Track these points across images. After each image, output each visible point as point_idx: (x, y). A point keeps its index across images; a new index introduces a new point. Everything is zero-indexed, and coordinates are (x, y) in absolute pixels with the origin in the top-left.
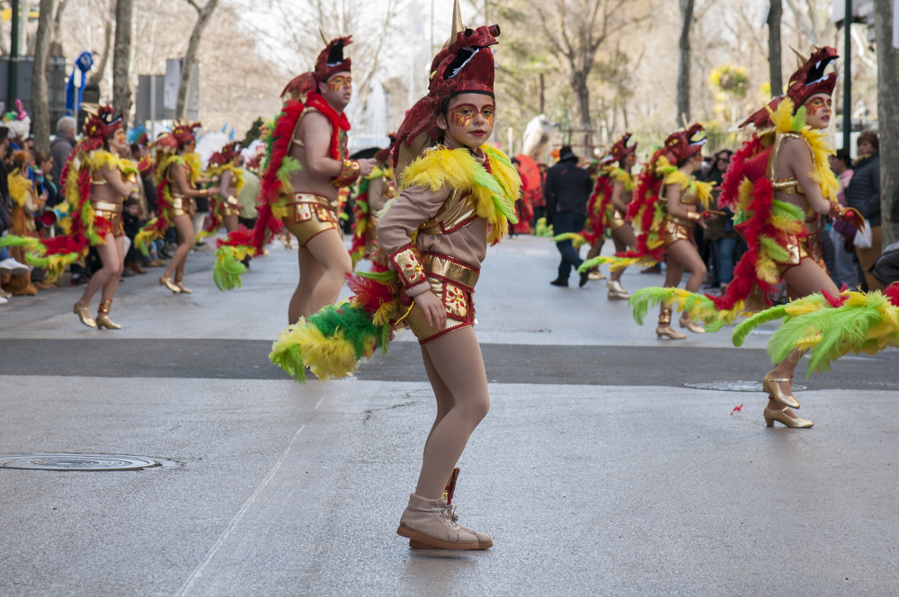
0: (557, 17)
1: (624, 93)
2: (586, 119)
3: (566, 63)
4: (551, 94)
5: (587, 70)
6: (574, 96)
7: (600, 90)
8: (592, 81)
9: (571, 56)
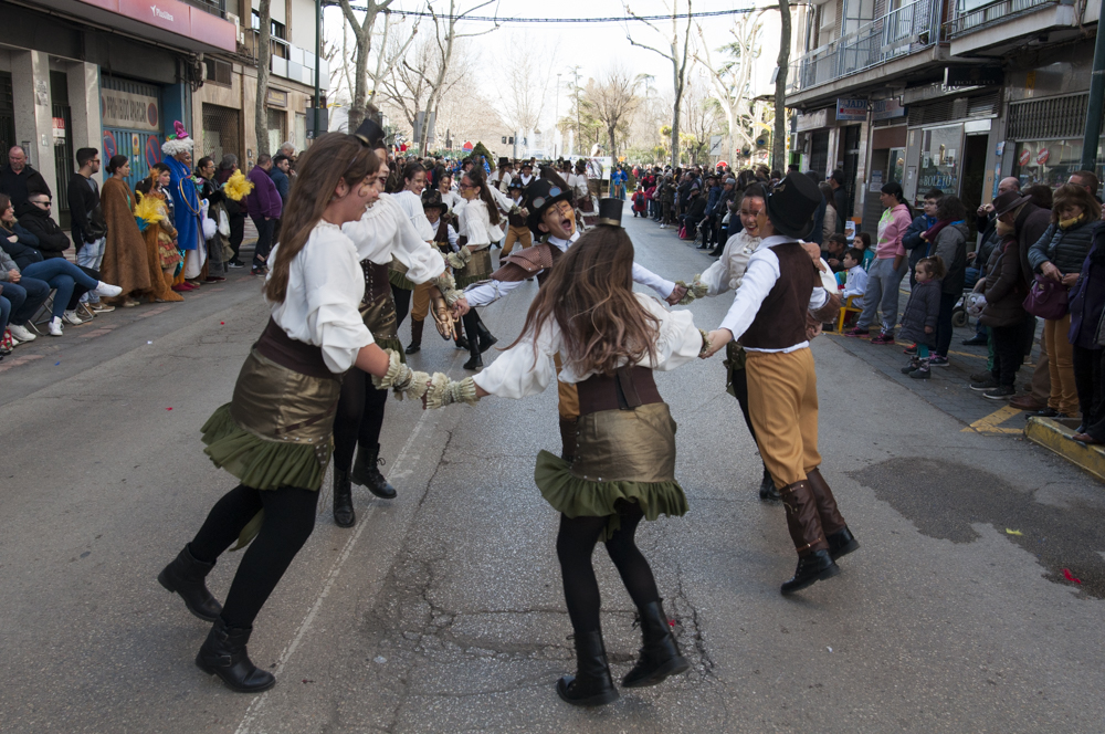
0: (603, 107)
1: (626, 135)
2: (613, 145)
3: (606, 123)
4: (600, 135)
5: (614, 126)
6: (609, 136)
7: (618, 135)
8: (616, 131)
9: (608, 121)
